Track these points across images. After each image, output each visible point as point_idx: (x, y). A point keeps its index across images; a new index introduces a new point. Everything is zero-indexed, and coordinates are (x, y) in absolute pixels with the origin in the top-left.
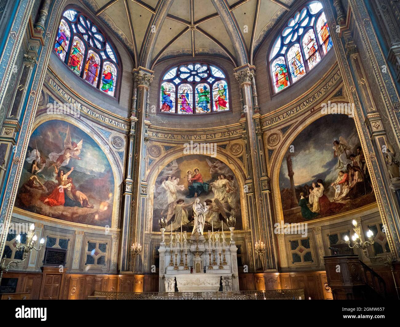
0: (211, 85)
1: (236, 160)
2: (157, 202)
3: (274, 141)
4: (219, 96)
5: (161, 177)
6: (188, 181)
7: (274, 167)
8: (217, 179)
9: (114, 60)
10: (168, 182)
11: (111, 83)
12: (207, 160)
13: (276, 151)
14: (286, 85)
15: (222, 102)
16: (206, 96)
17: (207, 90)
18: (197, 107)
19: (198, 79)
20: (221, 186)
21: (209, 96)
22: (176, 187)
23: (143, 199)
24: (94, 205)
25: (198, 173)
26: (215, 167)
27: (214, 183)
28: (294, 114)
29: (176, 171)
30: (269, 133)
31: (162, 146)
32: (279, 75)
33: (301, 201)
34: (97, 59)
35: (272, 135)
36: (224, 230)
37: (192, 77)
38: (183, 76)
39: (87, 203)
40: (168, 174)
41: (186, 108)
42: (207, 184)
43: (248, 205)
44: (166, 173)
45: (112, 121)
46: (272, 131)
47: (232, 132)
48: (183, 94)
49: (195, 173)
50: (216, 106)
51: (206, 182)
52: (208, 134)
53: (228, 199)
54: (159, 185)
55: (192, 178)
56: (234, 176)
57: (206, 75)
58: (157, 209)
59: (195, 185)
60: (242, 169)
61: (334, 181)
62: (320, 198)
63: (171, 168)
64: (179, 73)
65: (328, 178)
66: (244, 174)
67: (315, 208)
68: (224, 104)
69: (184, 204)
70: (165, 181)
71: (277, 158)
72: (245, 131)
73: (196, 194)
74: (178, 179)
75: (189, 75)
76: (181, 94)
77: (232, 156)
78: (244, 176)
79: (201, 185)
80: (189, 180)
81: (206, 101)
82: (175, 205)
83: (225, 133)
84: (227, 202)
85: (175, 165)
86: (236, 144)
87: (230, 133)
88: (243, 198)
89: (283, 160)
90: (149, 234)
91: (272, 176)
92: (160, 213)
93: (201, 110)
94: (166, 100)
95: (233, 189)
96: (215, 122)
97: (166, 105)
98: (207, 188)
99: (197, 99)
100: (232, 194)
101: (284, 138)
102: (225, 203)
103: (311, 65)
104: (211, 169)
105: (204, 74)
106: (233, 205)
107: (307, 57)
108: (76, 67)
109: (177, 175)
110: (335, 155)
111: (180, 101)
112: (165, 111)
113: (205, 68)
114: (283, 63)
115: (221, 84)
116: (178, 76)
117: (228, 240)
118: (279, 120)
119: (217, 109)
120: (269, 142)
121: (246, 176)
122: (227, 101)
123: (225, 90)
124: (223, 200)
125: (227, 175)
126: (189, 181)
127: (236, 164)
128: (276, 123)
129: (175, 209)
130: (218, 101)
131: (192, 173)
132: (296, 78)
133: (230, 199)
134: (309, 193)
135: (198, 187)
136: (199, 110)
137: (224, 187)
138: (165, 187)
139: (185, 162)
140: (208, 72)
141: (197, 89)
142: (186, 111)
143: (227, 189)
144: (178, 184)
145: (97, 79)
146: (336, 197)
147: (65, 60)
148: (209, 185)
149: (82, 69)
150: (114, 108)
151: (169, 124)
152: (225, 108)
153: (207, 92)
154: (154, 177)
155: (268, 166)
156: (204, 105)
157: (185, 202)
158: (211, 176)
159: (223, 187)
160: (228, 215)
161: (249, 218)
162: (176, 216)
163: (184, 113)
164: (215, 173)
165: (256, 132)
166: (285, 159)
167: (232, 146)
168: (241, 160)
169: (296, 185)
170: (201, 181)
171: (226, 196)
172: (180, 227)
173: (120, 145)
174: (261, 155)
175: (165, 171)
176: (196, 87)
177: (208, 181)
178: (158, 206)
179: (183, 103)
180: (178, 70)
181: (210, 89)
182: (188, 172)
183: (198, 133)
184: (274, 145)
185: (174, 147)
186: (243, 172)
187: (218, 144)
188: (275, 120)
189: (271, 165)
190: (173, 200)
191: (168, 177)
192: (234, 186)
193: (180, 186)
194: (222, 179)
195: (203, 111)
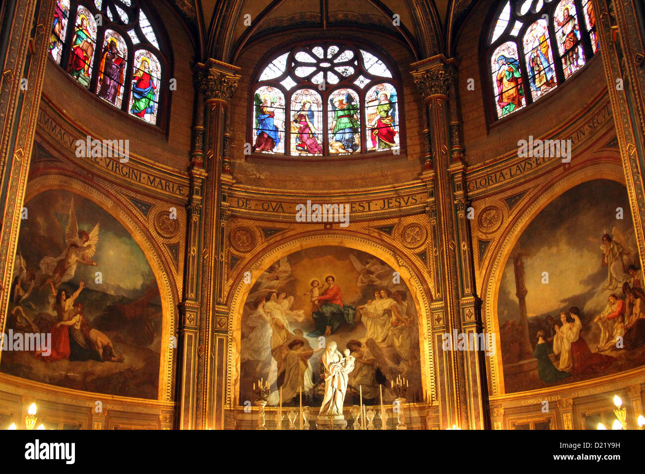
0: (362, 93)
1: (413, 258)
2: (248, 345)
3: (490, 222)
4: (378, 117)
5: (256, 294)
6: (312, 301)
7: (489, 277)
8: (373, 298)
9: (156, 45)
10: (270, 304)
11: (149, 96)
12: (353, 258)
13: (495, 243)
14: (520, 104)
15: (384, 131)
16: (350, 116)
17: (353, 103)
18: (330, 141)
19: (333, 79)
20: (380, 312)
21: (357, 116)
22: (287, 314)
23: (221, 341)
24: (124, 356)
25: (332, 286)
26: (369, 272)
27: (366, 306)
28: (531, 169)
29: (286, 282)
30: (480, 205)
31: (257, 227)
32: (505, 81)
33: (538, 347)
34: (121, 47)
35: (485, 210)
36: (385, 403)
37: (322, 73)
38: (301, 72)
39: (111, 353)
40: (271, 288)
41: (309, 142)
42: (350, 307)
43: (434, 353)
44: (265, 286)
45: (154, 179)
46: (489, 202)
47: (406, 198)
48: (303, 113)
49: (326, 285)
50: (373, 139)
51: (349, 304)
52: (355, 202)
53: (395, 339)
54: (253, 311)
55: (320, 295)
56: (408, 293)
57: (351, 71)
58: (249, 360)
59: (327, 310)
60: (424, 278)
61: (599, 312)
62: (573, 344)
63: (276, 274)
64: (293, 64)
65: (589, 306)
66: (429, 289)
67: (563, 363)
68: (389, 137)
69: (304, 350)
70: (264, 302)
71: (494, 259)
72: (433, 199)
73: (328, 329)
74: (292, 298)
75: (314, 69)
76: (298, 111)
77: (405, 251)
78: (428, 292)
79: (339, 310)
80: (314, 299)
81: (350, 128)
82: (286, 352)
83: (390, 201)
84: (391, 346)
85: (285, 267)
86: (413, 225)
87: (402, 201)
88: (425, 338)
89: (507, 264)
90: (234, 410)
91: (485, 296)
92: (255, 369)
93: (340, 147)
94: (265, 125)
95: (406, 319)
96: (371, 175)
97: (266, 136)
98: (351, 316)
99: (331, 123)
100: (401, 330)
101: (511, 218)
103: (569, 70)
104: (361, 276)
105: (347, 67)
106: (404, 353)
107: (561, 51)
108: (82, 71)
109: (289, 288)
110: (603, 261)
111: (295, 127)
112: (263, 150)
113: (348, 55)
114: (513, 57)
115: (385, 92)
116: (290, 71)
118: (502, 179)
119: (374, 146)
120: (480, 224)
121: (433, 293)
122: (397, 129)
123: (391, 104)
124: (384, 341)
126: (313, 303)
127: (413, 266)
128: (497, 185)
129: (285, 360)
130: (377, 128)
131: (321, 285)
132: (539, 93)
133: (398, 339)
134: (555, 333)
135: (333, 314)
136: (336, 149)
137: (386, 315)
138: (264, 315)
139: (305, 261)
140: (356, 63)
141: (332, 101)
142: (306, 151)
143: (394, 318)
144: (292, 309)
145: (122, 90)
146: (602, 344)
147: (61, 60)
148: (355, 310)
149: (92, 72)
150: (159, 150)
151: (271, 181)
152: (391, 144)
153: (354, 108)
154: (241, 294)
155: (477, 273)
156: (347, 136)
157: (305, 345)
158: (359, 291)
159: (384, 314)
160: (395, 374)
161: (436, 378)
162: (286, 375)
163: (304, 154)
164: (368, 285)
165: (456, 202)
166: (512, 261)
167: (406, 228)
168: (423, 260)
169: (530, 315)
170: (339, 302)
171: (390, 334)
172: (295, 395)
173: (171, 230)
174: (464, 252)
175: (263, 281)
176: (331, 97)
177: (354, 303)
178: (251, 355)
179: (301, 132)
180: (291, 59)
181: (360, 102)
182: (312, 284)
183: (335, 200)
184: (491, 231)
185: (282, 229)
186: (427, 285)
187: (376, 223)
188: (493, 178)
189: (484, 272)
190: (281, 342)
191: (270, 294)
192: (408, 314)
193: (295, 312)
194: (383, 298)
195: (344, 151)
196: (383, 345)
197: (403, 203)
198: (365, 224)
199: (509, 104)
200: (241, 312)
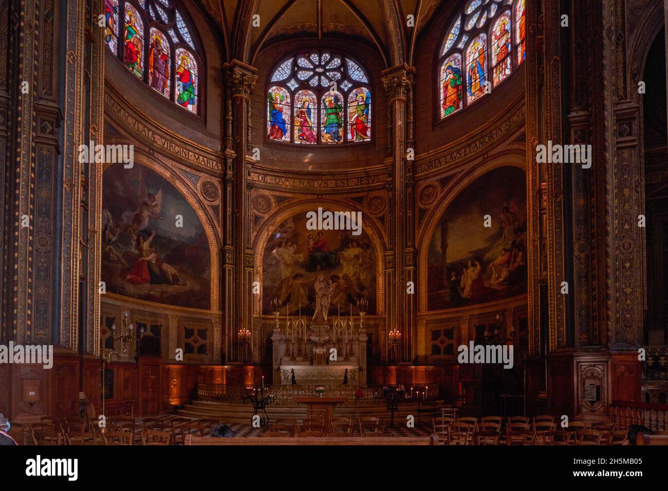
0: (346, 95)
1: (375, 221)
3: (429, 197)
4: (357, 115)
5: (272, 242)
7: (424, 235)
8: (348, 248)
10: (281, 250)
13: (430, 212)
14: (458, 107)
15: (360, 126)
16: (337, 114)
17: (339, 103)
18: (323, 133)
19: (325, 83)
20: (352, 256)
21: (342, 114)
22: (292, 256)
23: (250, 273)
24: (187, 282)
25: (322, 238)
27: (343, 252)
28: (460, 158)
29: (291, 235)
30: (423, 184)
31: (272, 195)
32: (449, 87)
33: (451, 282)
35: (428, 187)
36: (353, 315)
37: (317, 77)
38: (302, 76)
40: (282, 238)
41: (307, 133)
42: (333, 253)
43: (385, 285)
44: (278, 237)
46: (428, 182)
47: (373, 178)
48: (303, 110)
49: (318, 238)
50: (352, 133)
51: (333, 251)
52: (338, 180)
53: (361, 275)
55: (314, 244)
57: (338, 76)
58: (268, 286)
60: (381, 234)
62: (474, 281)
63: (285, 229)
64: (296, 69)
65: (488, 256)
66: (384, 242)
67: (466, 293)
68: (364, 131)
69: (303, 280)
70: (277, 248)
71: (429, 222)
72: (391, 179)
73: (319, 267)
74: (295, 246)
75: (311, 73)
76: (300, 108)
78: (384, 244)
79: (326, 255)
80: (310, 247)
81: (337, 123)
82: (292, 281)
83: (362, 180)
84: (358, 279)
85: (291, 224)
86: (376, 197)
87: (370, 180)
88: (380, 275)
89: (437, 226)
91: (420, 248)
92: (272, 292)
93: (329, 138)
94: (277, 119)
96: (349, 160)
97: (277, 127)
98: (333, 260)
99: (323, 118)
100: (365, 269)
101: (443, 194)
106: (366, 284)
110: (501, 226)
111: (298, 121)
112: (275, 138)
113: (337, 62)
115: (362, 95)
116: (293, 75)
117: (357, 327)
118: (439, 165)
119: (353, 138)
120: (421, 198)
121: (387, 245)
123: (366, 105)
124: (354, 276)
125: (361, 243)
126: (309, 249)
127: (375, 227)
128: (435, 169)
129: (291, 286)
130: (355, 124)
131: (314, 237)
132: (473, 98)
133: (363, 275)
134: (463, 273)
135: (322, 257)
136: (326, 138)
138: (277, 256)
140: (342, 69)
141: (324, 101)
142: (306, 140)
143: (361, 261)
144: (295, 253)
146: (493, 281)
148: (336, 255)
151: (281, 162)
152: (365, 137)
153: (340, 107)
154: (262, 242)
155: (416, 233)
156: (334, 130)
157: (304, 277)
158: (339, 242)
159: (355, 258)
160: (360, 297)
161: (385, 300)
162: (292, 296)
163: (304, 143)
164: (346, 238)
165: (406, 182)
166: (440, 225)
167: (371, 199)
168: (382, 222)
169: (449, 261)
170: (326, 249)
171: (358, 271)
172: (297, 309)
174: (409, 217)
175: (276, 234)
176: (323, 98)
177: (336, 250)
179: (302, 125)
180: (295, 64)
182: (309, 236)
183: (324, 177)
184: (428, 203)
185: (289, 198)
186: (383, 239)
187: (352, 195)
188: (434, 165)
190: (289, 275)
191: (281, 242)
192: (370, 258)
193: (298, 255)
194: (354, 248)
195: (332, 141)
196: (353, 279)
198: (345, 196)
199: (450, 107)
200: (263, 254)
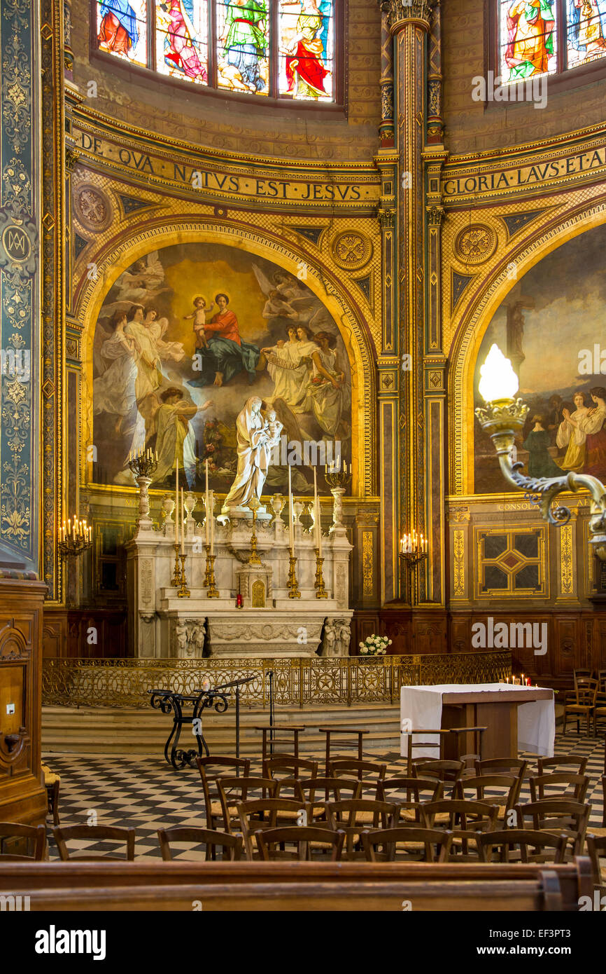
1: (350, 286)
2: (103, 389)
3: (476, 248)
4: (300, 37)
5: (113, 307)
6: (195, 331)
7: (464, 330)
8: (286, 339)
10: (134, 326)
12: (257, 270)
13: (479, 282)
14: (543, 67)
16: (254, 24)
20: (296, 361)
21: (264, 26)
22: (158, 346)
23: (72, 376)
25: (225, 311)
26: (281, 297)
27: (274, 348)
28: (556, 176)
29: (157, 293)
30: (461, 220)
31: (114, 191)
33: (533, 436)
35: (470, 228)
40: (135, 299)
41: (185, 55)
42: (251, 347)
44: (127, 295)
46: (476, 217)
47: (343, 188)
49: (216, 309)
50: (289, 75)
51: (252, 344)
52: (263, 179)
53: (316, 404)
54: (108, 335)
55: (207, 322)
56: (338, 338)
58: (104, 413)
59: (218, 348)
60: (363, 317)
62: (590, 437)
63: (142, 278)
66: (370, 335)
67: (570, 461)
68: (316, 76)
69: (184, 405)
70: (125, 321)
72: (388, 197)
73: (219, 377)
74: (166, 321)
77: (336, 271)
78: (369, 340)
79: (235, 350)
80: (198, 328)
81: (253, 45)
82: (157, 406)
83: (318, 188)
84: (310, 412)
85: (155, 268)
86: (351, 234)
87: (336, 192)
88: (360, 407)
89: (496, 315)
90: (86, 489)
91: (456, 356)
92: (114, 428)
93: (236, 76)
95: (334, 376)
96: (289, 138)
97: (116, 23)
98: (252, 362)
99: (222, 27)
100: (326, 391)
101: (511, 247)
102: (306, 416)
104: (268, 302)
106: (328, 425)
109: (162, 305)
111: (163, 20)
112: (112, 49)
118: (503, 184)
119: (290, 89)
120: (458, 249)
122: (329, 66)
123: (323, 18)
124: (299, 404)
125: (316, 331)
126: (197, 332)
127: (348, 298)
128: (494, 193)
129: (156, 417)
130: (297, 57)
131: (208, 306)
132: (582, 55)
133: (320, 404)
134: (562, 419)
135: (226, 354)
136: (228, 78)
137: (305, 366)
138: (126, 343)
139: (185, 264)
142: (181, 69)
143: (315, 372)
144: (165, 338)
148: (258, 352)
151: (133, 111)
152: (319, 92)
153: (260, 10)
154: (92, 303)
155: (446, 322)
156: (249, 60)
157: (185, 397)
158: (265, 324)
159: (300, 365)
162: (158, 440)
163: (178, 75)
164: (279, 317)
165: (428, 209)
166: (505, 312)
167: (340, 236)
168: (364, 290)
169: (526, 390)
170: (234, 338)
171: (308, 395)
172: (170, 473)
174: (434, 287)
175: (123, 287)
177: (257, 341)
178: (107, 404)
179: (173, 32)
182: (196, 302)
183: (232, 168)
184: (474, 262)
185: (150, 203)
186: (368, 329)
187: (295, 221)
188: (489, 182)
189: (458, 321)
190: (151, 390)
191: (134, 309)
192: (336, 368)
193: (171, 344)
194: (300, 340)
195: (242, 86)
196: (298, 410)
197: (338, 197)
198: (278, 219)
199: (524, 64)
200: (93, 333)
